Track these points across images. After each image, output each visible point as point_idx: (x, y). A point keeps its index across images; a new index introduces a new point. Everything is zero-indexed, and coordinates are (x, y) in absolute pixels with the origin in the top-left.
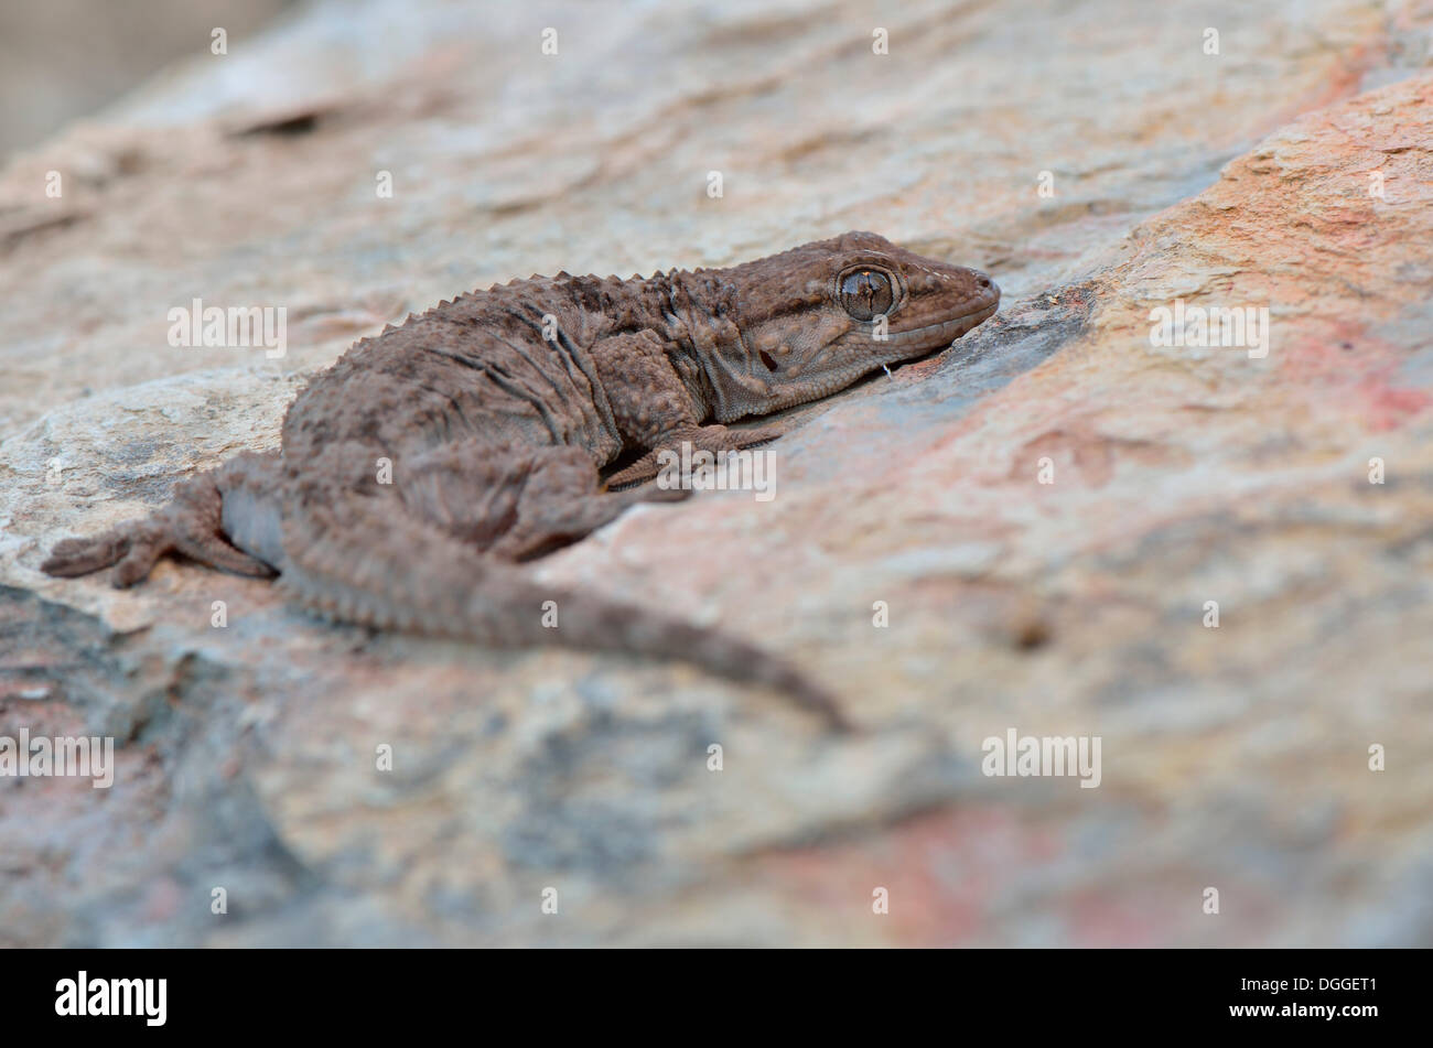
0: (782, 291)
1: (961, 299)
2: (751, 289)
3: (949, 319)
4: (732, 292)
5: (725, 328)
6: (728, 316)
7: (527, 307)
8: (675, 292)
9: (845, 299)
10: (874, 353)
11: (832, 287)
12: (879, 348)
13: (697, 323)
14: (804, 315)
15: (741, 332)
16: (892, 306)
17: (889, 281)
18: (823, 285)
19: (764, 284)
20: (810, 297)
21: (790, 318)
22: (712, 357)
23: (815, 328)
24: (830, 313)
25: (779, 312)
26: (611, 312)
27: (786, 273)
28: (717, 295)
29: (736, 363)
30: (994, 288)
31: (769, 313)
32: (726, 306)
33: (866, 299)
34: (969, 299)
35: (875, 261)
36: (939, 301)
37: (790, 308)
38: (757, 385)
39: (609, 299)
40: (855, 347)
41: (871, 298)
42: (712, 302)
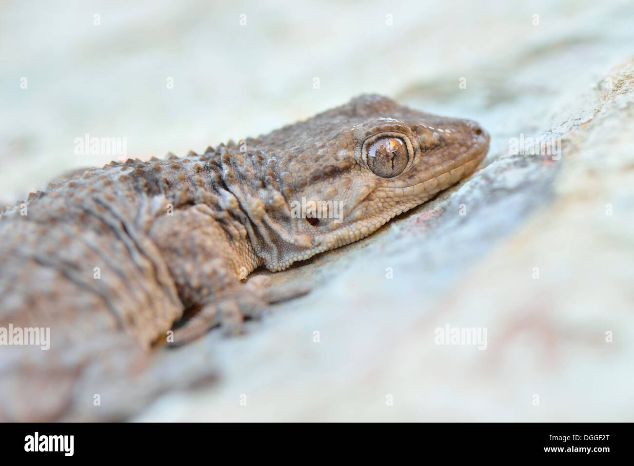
0: (317, 159)
1: (463, 149)
2: (290, 160)
3: (455, 167)
4: (274, 165)
5: (272, 198)
6: (273, 186)
7: (97, 201)
8: (226, 170)
9: (371, 162)
10: (398, 203)
11: (359, 154)
12: (402, 199)
13: (249, 196)
14: (337, 179)
15: (286, 199)
16: (409, 163)
17: (405, 143)
18: (350, 153)
19: (300, 155)
20: (341, 164)
21: (326, 182)
22: (263, 221)
23: (349, 188)
24: (358, 175)
25: (316, 178)
26: (171, 193)
27: (319, 144)
28: (263, 168)
29: (284, 224)
30: (486, 134)
31: (308, 179)
32: (271, 177)
33: (388, 161)
34: (469, 148)
35: (391, 129)
36: (446, 153)
37: (325, 174)
38: (303, 240)
39: (168, 183)
40: (382, 200)
41: (393, 159)
42: (259, 175)
